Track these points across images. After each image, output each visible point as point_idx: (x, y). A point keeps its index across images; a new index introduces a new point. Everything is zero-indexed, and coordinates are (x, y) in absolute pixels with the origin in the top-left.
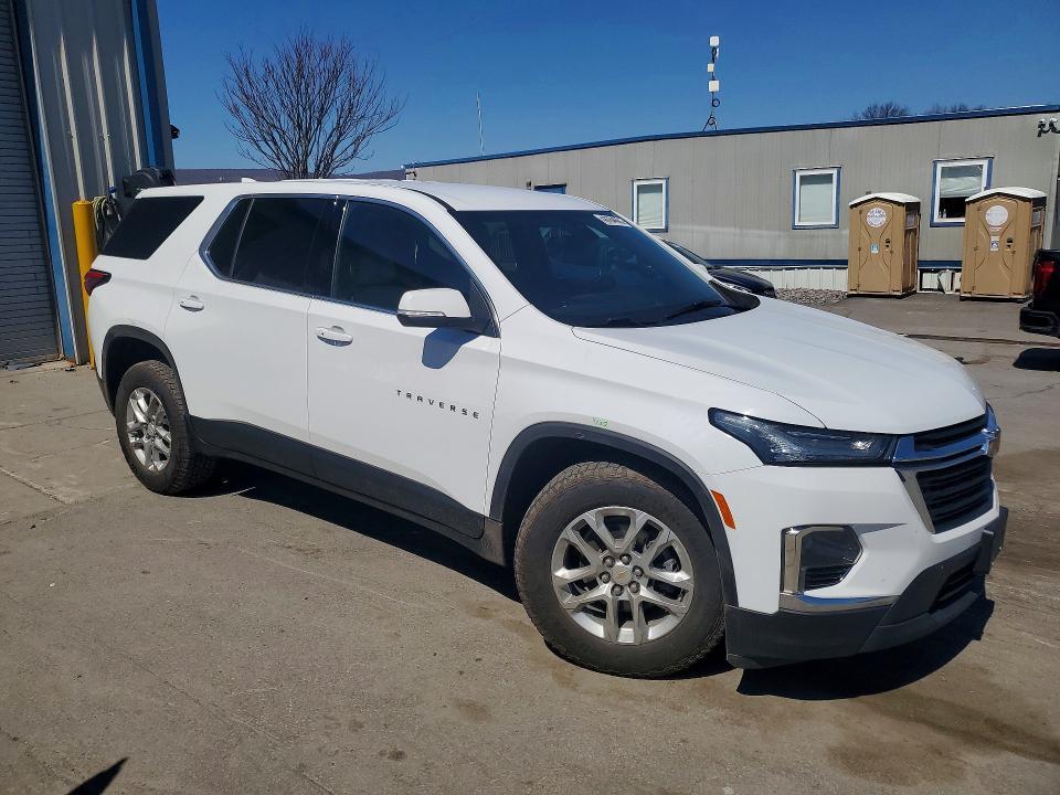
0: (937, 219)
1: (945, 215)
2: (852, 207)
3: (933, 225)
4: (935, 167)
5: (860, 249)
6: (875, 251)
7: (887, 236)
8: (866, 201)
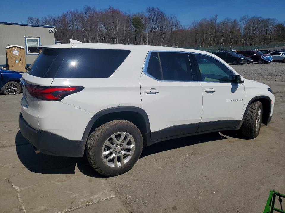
0: (28, 53)
1: (30, 52)
2: (7, 49)
3: (27, 54)
4: (25, 39)
5: (12, 62)
6: (17, 62)
7: (20, 57)
8: (12, 47)
